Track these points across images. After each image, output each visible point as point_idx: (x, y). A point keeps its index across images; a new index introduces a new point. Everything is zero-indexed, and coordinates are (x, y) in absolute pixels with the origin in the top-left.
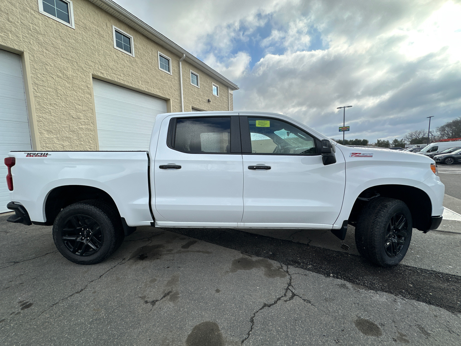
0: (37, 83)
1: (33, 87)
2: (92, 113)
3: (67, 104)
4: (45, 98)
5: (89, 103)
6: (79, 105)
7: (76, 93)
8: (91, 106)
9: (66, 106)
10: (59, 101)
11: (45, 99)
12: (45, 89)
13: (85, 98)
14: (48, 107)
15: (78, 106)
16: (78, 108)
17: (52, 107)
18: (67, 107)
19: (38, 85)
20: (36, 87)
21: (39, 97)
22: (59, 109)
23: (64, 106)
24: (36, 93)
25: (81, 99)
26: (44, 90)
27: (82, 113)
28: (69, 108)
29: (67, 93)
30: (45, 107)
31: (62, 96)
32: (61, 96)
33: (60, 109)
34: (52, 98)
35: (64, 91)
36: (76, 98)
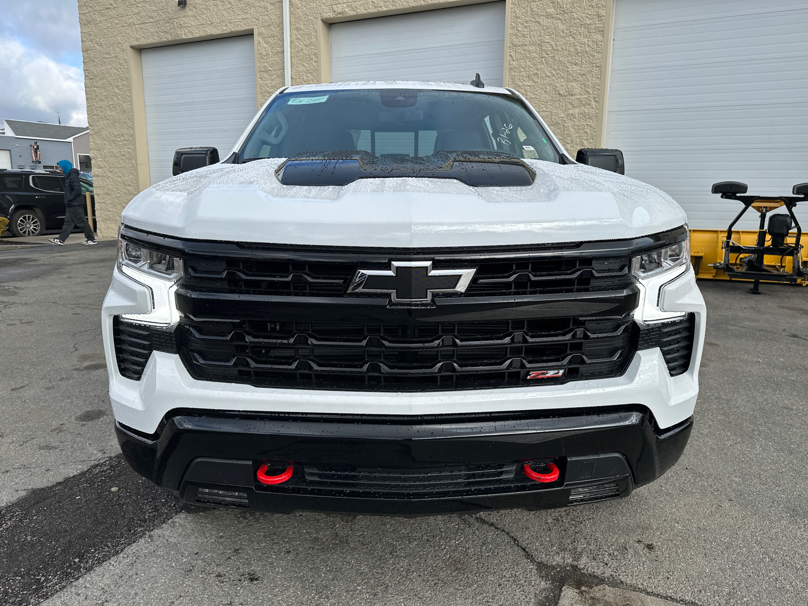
0: (515, 43)
1: (510, 52)
2: (599, 76)
3: (555, 69)
4: (523, 68)
5: (595, 54)
6: (575, 65)
7: (574, 38)
8: (599, 59)
9: (552, 73)
10: (542, 66)
11: (522, 70)
12: (525, 50)
13: (588, 45)
14: (524, 83)
15: (574, 66)
16: (571, 72)
17: (530, 82)
18: (553, 75)
19: (517, 46)
20: (514, 51)
21: (515, 68)
22: (541, 82)
23: (549, 74)
24: (512, 62)
25: (581, 50)
26: (523, 52)
27: (578, 81)
28: (557, 76)
29: (557, 45)
30: (520, 84)
31: (549, 54)
32: (546, 56)
33: (542, 83)
34: (532, 64)
35: (553, 43)
36: (572, 49)
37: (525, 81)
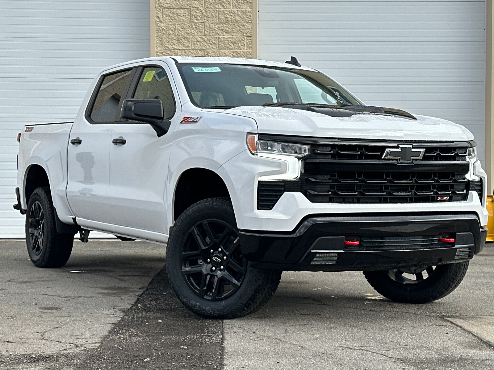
0: (162, 5)
1: (157, 13)
2: (250, 46)
3: (205, 35)
4: (172, 31)
5: (245, 24)
6: (226, 32)
7: (223, 6)
8: (249, 29)
9: (203, 39)
10: (192, 31)
11: (171, 32)
12: (173, 13)
13: (238, 15)
14: (173, 46)
15: (225, 34)
16: (223, 39)
17: (180, 46)
18: (205, 41)
19: (164, 8)
20: (161, 12)
21: (163, 30)
22: (191, 46)
23: (200, 39)
24: (159, 24)
25: (231, 19)
26: (171, 15)
27: (230, 49)
28: (208, 42)
29: (206, 12)
30: (170, 47)
31: (198, 20)
32: (196, 21)
33: (193, 48)
34: (181, 28)
35: (202, 9)
36: (222, 17)
37: (174, 44)
